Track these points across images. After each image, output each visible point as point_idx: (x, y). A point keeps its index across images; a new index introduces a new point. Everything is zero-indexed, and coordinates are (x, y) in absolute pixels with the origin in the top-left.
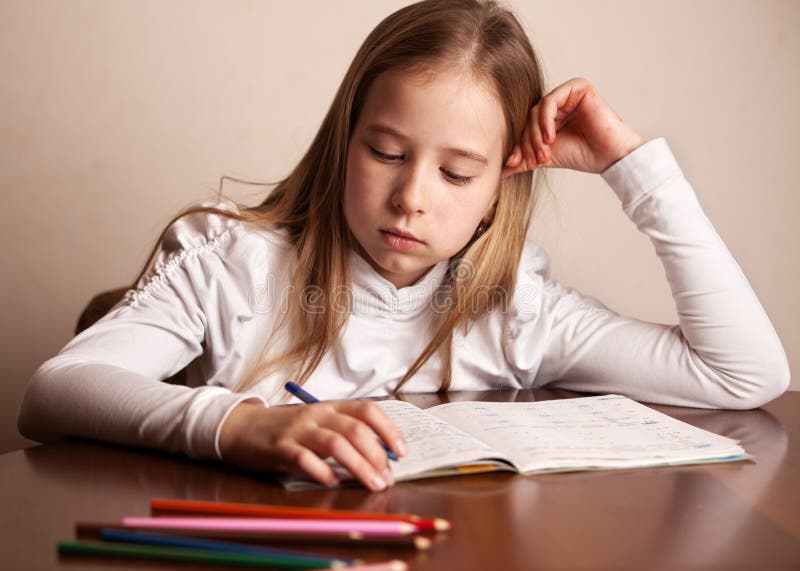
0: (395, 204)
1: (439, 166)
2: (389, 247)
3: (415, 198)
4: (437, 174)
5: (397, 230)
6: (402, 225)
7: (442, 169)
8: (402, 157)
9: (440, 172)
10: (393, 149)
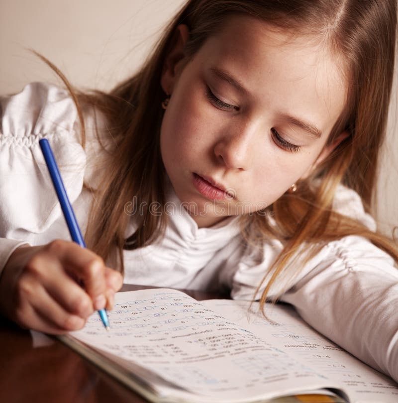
0: (217, 154)
1: (271, 127)
2: (197, 192)
3: (239, 154)
4: (266, 135)
5: (211, 179)
6: (218, 177)
7: (273, 130)
8: (237, 108)
9: (270, 132)
10: (230, 98)
